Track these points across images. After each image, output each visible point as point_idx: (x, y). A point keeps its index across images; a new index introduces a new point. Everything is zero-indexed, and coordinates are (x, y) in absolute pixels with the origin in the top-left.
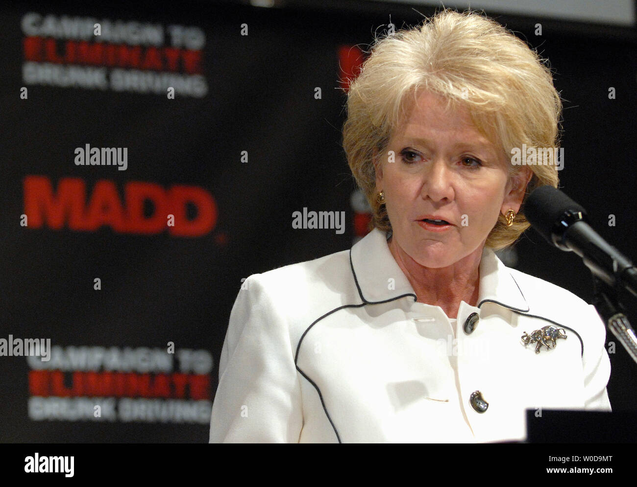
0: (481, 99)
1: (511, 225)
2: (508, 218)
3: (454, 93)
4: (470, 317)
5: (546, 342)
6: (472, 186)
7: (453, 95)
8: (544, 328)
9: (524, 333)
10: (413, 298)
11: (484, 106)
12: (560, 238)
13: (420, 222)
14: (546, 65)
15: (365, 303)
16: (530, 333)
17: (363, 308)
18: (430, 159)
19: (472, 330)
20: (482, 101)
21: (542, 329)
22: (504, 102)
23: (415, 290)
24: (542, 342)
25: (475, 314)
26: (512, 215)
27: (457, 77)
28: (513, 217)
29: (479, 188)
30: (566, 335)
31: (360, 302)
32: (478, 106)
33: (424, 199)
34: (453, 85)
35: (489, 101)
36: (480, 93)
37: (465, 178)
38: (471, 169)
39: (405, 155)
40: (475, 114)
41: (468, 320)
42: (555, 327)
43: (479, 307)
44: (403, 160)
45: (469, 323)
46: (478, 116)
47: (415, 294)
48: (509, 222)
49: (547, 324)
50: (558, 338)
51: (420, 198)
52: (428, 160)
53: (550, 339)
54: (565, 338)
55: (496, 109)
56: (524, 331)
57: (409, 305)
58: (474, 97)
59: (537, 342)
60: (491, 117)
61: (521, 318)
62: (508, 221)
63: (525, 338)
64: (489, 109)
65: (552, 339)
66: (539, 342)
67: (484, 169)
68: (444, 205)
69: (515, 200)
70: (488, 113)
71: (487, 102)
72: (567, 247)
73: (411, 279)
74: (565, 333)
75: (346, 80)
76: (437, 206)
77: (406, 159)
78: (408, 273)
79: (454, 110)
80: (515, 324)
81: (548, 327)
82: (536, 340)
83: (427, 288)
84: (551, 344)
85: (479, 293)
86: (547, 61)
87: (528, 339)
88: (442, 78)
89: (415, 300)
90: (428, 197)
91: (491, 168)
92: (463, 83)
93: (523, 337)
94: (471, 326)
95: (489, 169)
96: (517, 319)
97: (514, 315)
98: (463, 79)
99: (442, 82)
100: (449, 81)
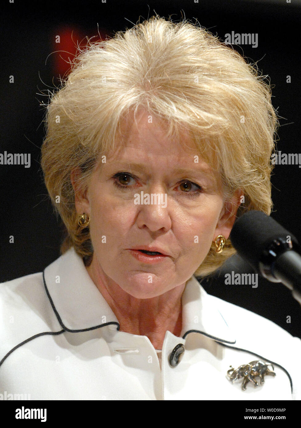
0: (206, 122)
1: (220, 252)
2: (218, 245)
3: (178, 117)
4: (176, 348)
5: (253, 377)
6: (189, 214)
7: (177, 119)
8: (253, 363)
9: (231, 367)
10: (116, 326)
11: (208, 129)
12: (268, 268)
13: (133, 252)
14: (266, 81)
15: (65, 330)
16: (236, 369)
17: (62, 335)
18: (145, 184)
19: (177, 362)
20: (207, 124)
21: (250, 363)
22: (227, 124)
23: (118, 319)
24: (249, 378)
25: (180, 345)
26: (222, 241)
27: (179, 98)
28: (223, 244)
29: (197, 217)
30: (274, 372)
31: (58, 328)
32: (202, 130)
33: (140, 228)
34: (177, 108)
35: (213, 124)
36: (204, 115)
37: (183, 205)
38: (190, 196)
39: (118, 178)
40: (199, 139)
41: (174, 352)
42: (263, 363)
43: (184, 337)
44: (116, 183)
45: (175, 355)
46: (202, 141)
47: (119, 323)
48: (219, 249)
49: (255, 359)
50: (267, 374)
51: (135, 227)
52: (143, 185)
53: (258, 375)
54: (274, 374)
55: (219, 133)
56: (230, 365)
57: (111, 335)
58: (199, 121)
59: (243, 378)
60: (214, 141)
61: (226, 351)
62: (217, 248)
63: (231, 373)
64: (213, 133)
65: (261, 376)
66: (246, 378)
67: (202, 196)
68: (160, 234)
69: (227, 225)
70: (211, 137)
71: (211, 126)
72: (275, 277)
73: (115, 307)
74: (273, 369)
75: (47, 93)
76: (154, 236)
77: (119, 183)
78: (112, 301)
79: (177, 134)
80: (220, 356)
81: (256, 362)
82: (243, 376)
83: (131, 316)
84: (259, 381)
85: (183, 324)
86: (267, 77)
87: (235, 374)
88: (164, 99)
89: (118, 329)
90: (145, 226)
91: (210, 194)
92: (186, 105)
93: (229, 371)
94: (177, 358)
95: (208, 195)
96: (222, 351)
97: (219, 347)
98: (186, 101)
99: (165, 104)
100: (172, 103)
